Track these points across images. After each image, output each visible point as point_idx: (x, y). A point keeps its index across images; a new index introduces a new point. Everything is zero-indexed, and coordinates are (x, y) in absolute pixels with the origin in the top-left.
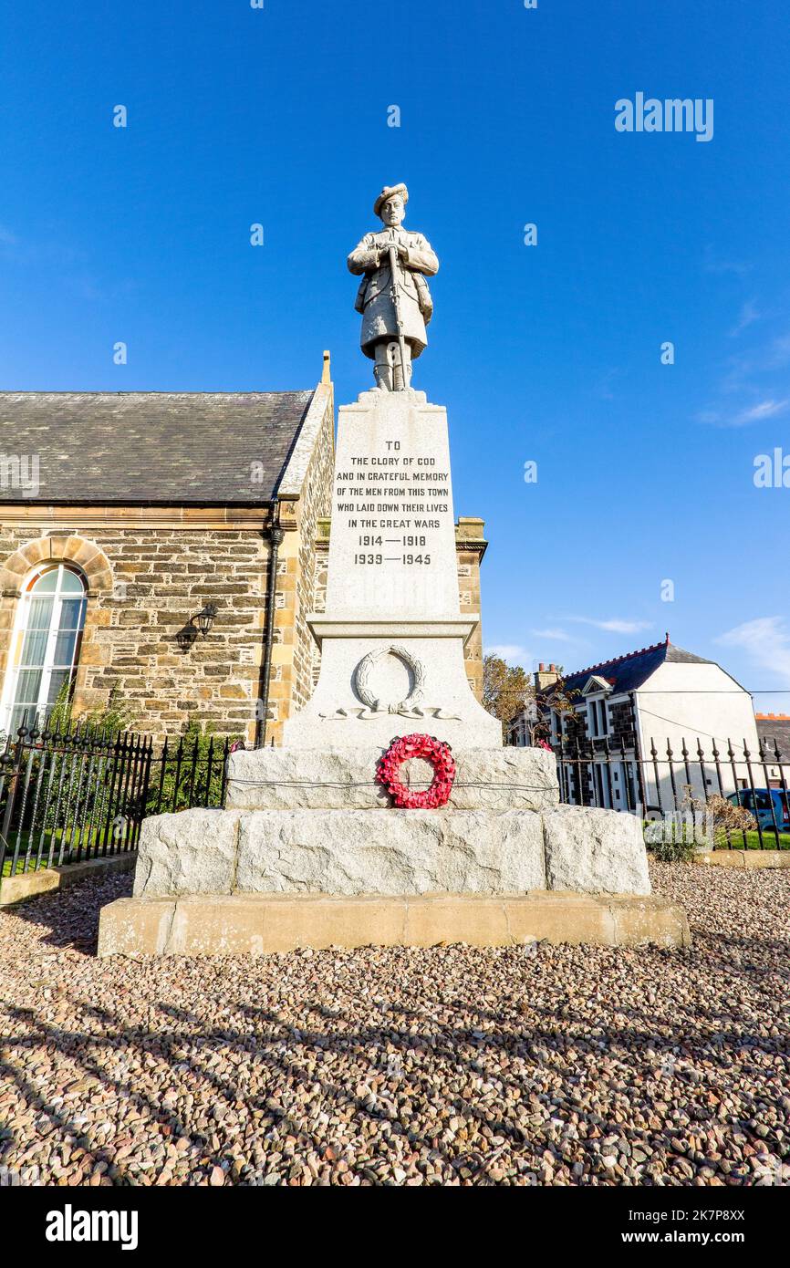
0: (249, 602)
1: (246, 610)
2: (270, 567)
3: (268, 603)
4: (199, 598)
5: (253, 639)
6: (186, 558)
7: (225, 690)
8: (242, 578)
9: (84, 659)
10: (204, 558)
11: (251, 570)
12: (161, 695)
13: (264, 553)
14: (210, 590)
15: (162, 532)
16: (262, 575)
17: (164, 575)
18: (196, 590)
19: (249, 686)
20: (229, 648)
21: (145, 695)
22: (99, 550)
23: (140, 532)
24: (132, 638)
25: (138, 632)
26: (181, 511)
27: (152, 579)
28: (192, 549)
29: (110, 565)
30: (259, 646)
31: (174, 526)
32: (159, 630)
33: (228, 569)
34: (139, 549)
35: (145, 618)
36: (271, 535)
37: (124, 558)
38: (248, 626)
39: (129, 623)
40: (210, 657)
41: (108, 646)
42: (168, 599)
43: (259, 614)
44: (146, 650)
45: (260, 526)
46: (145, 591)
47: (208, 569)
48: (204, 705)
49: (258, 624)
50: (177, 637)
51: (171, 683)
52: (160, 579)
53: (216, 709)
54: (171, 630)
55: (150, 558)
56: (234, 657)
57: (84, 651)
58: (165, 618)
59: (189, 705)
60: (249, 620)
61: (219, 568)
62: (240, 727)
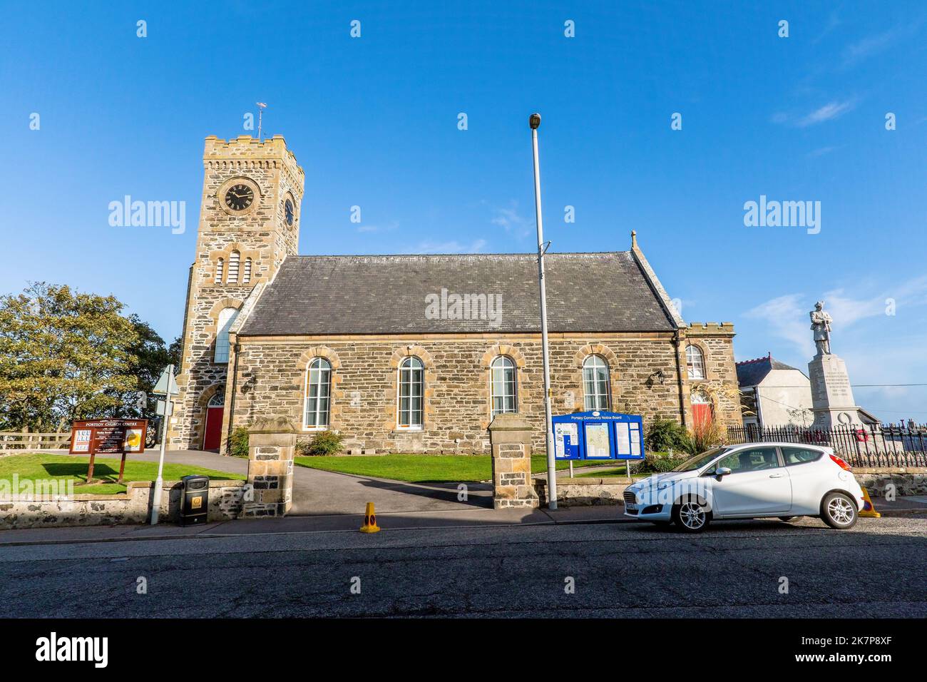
0: (671, 369)
1: (670, 373)
2: (676, 355)
3: (678, 369)
4: (651, 368)
5: (674, 384)
6: (643, 352)
7: (667, 403)
8: (666, 360)
9: (613, 392)
10: (650, 352)
11: (668, 356)
12: (644, 405)
13: (673, 350)
14: (655, 365)
15: (632, 342)
16: (674, 358)
17: (636, 359)
18: (649, 365)
19: (676, 402)
20: (666, 387)
21: (638, 405)
22: (610, 349)
23: (623, 342)
24: (629, 384)
25: (630, 382)
26: (640, 334)
27: (632, 361)
28: (645, 349)
29: (615, 355)
30: (677, 386)
31: (637, 339)
32: (638, 381)
33: (660, 356)
34: (625, 349)
35: (632, 376)
36: (675, 343)
37: (620, 352)
38: (671, 379)
39: (627, 378)
40: (659, 391)
41: (621, 387)
42: (639, 368)
43: (675, 374)
44: (635, 388)
45: (670, 339)
46: (630, 366)
47: (652, 356)
48: (661, 409)
49: (675, 378)
50: (646, 383)
51: (646, 401)
52: (634, 361)
53: (664, 410)
54: (643, 380)
55: (630, 352)
56: (668, 391)
57: (612, 389)
58: (640, 376)
59: (654, 409)
60: (671, 376)
61: (656, 356)
62: (674, 417)
